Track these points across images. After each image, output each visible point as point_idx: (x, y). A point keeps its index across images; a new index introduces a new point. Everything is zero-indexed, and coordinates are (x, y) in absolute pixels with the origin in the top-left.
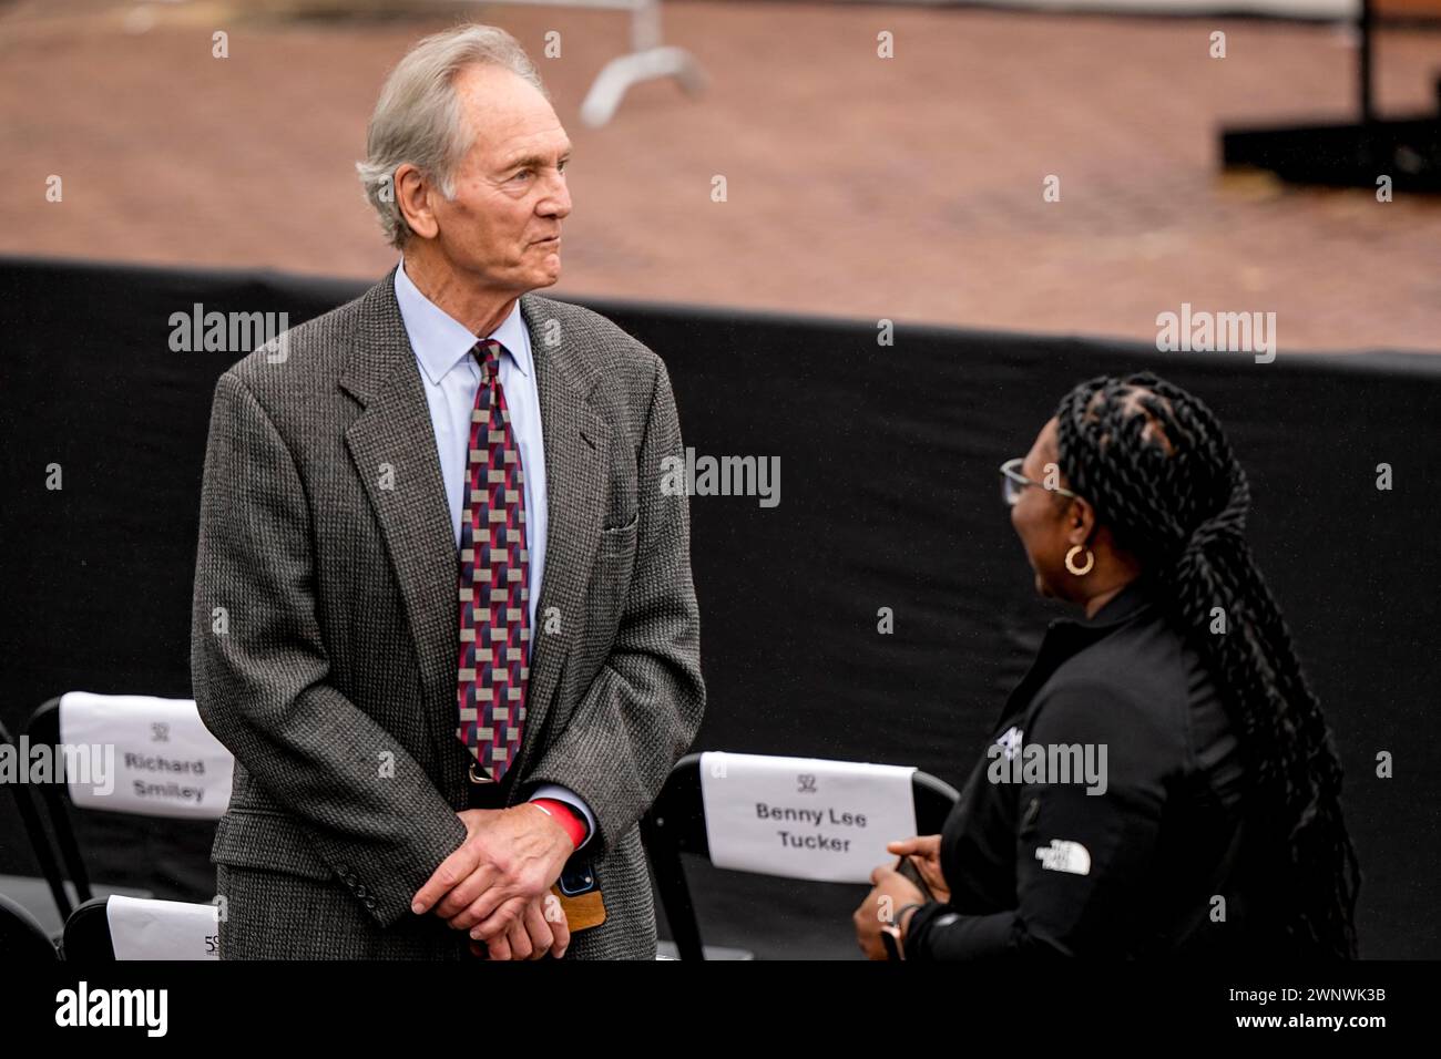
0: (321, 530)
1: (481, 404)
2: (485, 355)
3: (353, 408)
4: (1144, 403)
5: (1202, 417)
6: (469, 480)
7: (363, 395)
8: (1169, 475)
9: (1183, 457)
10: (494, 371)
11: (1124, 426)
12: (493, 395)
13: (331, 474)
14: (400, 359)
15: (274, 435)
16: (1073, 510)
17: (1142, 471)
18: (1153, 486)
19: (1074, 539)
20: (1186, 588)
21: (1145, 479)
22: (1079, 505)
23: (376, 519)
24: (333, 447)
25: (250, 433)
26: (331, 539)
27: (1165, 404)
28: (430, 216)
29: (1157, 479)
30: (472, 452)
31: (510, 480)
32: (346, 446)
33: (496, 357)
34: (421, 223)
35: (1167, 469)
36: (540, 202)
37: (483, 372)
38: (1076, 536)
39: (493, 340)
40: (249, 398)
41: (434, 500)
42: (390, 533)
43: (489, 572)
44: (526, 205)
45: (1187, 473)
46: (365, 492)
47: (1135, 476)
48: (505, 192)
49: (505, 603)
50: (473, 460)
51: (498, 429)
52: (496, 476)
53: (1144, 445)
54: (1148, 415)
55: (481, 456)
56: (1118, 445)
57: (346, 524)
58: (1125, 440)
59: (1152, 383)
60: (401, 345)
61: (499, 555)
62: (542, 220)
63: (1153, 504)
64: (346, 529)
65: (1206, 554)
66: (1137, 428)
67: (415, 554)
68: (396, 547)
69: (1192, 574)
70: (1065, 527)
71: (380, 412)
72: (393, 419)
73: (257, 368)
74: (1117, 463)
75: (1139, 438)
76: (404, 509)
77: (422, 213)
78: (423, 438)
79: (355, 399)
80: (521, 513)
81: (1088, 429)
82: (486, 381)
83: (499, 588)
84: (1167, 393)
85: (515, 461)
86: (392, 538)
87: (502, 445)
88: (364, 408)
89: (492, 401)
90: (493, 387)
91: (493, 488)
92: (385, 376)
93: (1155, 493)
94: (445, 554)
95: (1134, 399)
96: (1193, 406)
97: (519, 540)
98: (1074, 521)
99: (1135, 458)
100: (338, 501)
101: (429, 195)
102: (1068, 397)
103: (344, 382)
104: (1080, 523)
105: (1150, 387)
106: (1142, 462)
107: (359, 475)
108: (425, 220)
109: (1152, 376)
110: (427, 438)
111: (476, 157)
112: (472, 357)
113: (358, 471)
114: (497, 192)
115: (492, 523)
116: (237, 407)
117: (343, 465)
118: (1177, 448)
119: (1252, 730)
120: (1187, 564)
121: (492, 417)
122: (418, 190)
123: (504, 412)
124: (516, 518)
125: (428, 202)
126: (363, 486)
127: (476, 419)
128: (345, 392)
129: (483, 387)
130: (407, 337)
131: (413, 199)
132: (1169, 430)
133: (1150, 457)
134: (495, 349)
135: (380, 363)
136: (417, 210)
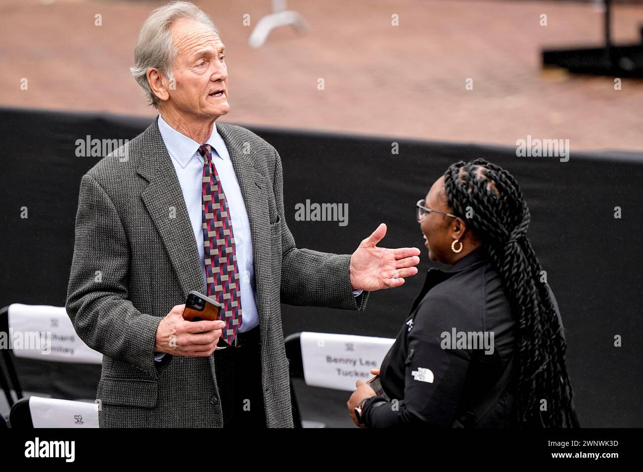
0: (133, 240)
1: (206, 174)
2: (204, 152)
3: (144, 183)
4: (485, 173)
5: (510, 178)
6: (204, 209)
7: (148, 177)
8: (500, 207)
9: (505, 198)
10: (210, 158)
11: (479, 184)
12: (211, 169)
13: (137, 215)
14: (164, 159)
15: (109, 201)
16: (454, 223)
17: (489, 206)
18: (493, 212)
19: (454, 237)
20: (509, 258)
21: (491, 209)
22: (458, 221)
23: (158, 233)
24: (136, 201)
25: (97, 200)
26: (138, 244)
27: (493, 173)
28: (164, 90)
29: (495, 209)
30: (204, 196)
31: (222, 207)
32: (142, 201)
33: (210, 152)
34: (161, 94)
35: (499, 204)
36: (212, 75)
37: (204, 159)
38: (456, 236)
39: (207, 144)
40: (96, 184)
41: (184, 222)
42: (165, 239)
43: (217, 250)
44: (206, 77)
45: (507, 206)
46: (152, 221)
47: (486, 208)
48: (195, 73)
49: (226, 263)
50: (204, 200)
51: (215, 185)
52: (215, 206)
53: (489, 193)
54: (488, 179)
55: (208, 198)
56: (478, 194)
57: (145, 237)
58: (480, 192)
59: (485, 163)
60: (163, 152)
61: (220, 242)
62: (214, 83)
63: (494, 220)
64: (145, 239)
65: (518, 243)
66: (484, 186)
67: (177, 247)
68: (169, 245)
69: (513, 252)
70: (450, 231)
71: (156, 184)
72: (163, 186)
73: (99, 171)
74: (478, 202)
75: (486, 190)
76: (171, 227)
77: (161, 89)
78: (177, 194)
79: (144, 179)
80: (229, 221)
81: (462, 186)
82: (207, 163)
83: (223, 257)
84: (493, 168)
85: (224, 198)
86: (166, 241)
87: (217, 191)
88: (149, 182)
89: (211, 172)
90: (210, 165)
91: (215, 212)
92: (157, 167)
93: (495, 215)
94: (191, 246)
95: (479, 172)
96: (505, 173)
97: (229, 234)
98: (455, 228)
99: (485, 199)
100: (141, 226)
101: (162, 80)
102: (448, 171)
103: (140, 171)
104: (458, 229)
105: (484, 165)
106: (488, 201)
107: (149, 214)
108: (162, 92)
109: (483, 160)
110: (179, 195)
111: (180, 60)
112: (199, 153)
113: (148, 212)
114: (192, 73)
115: (216, 228)
116: (91, 189)
117: (141, 210)
118: (502, 194)
119: (524, 326)
120: (510, 247)
121: (211, 179)
122: (158, 78)
123: (216, 177)
124: (227, 224)
125: (163, 84)
126: (151, 219)
127: (205, 181)
128: (139, 175)
129: (205, 166)
130: (166, 148)
131: (156, 83)
132: (498, 186)
133: (491, 199)
134: (209, 148)
135: (155, 161)
136: (158, 88)
